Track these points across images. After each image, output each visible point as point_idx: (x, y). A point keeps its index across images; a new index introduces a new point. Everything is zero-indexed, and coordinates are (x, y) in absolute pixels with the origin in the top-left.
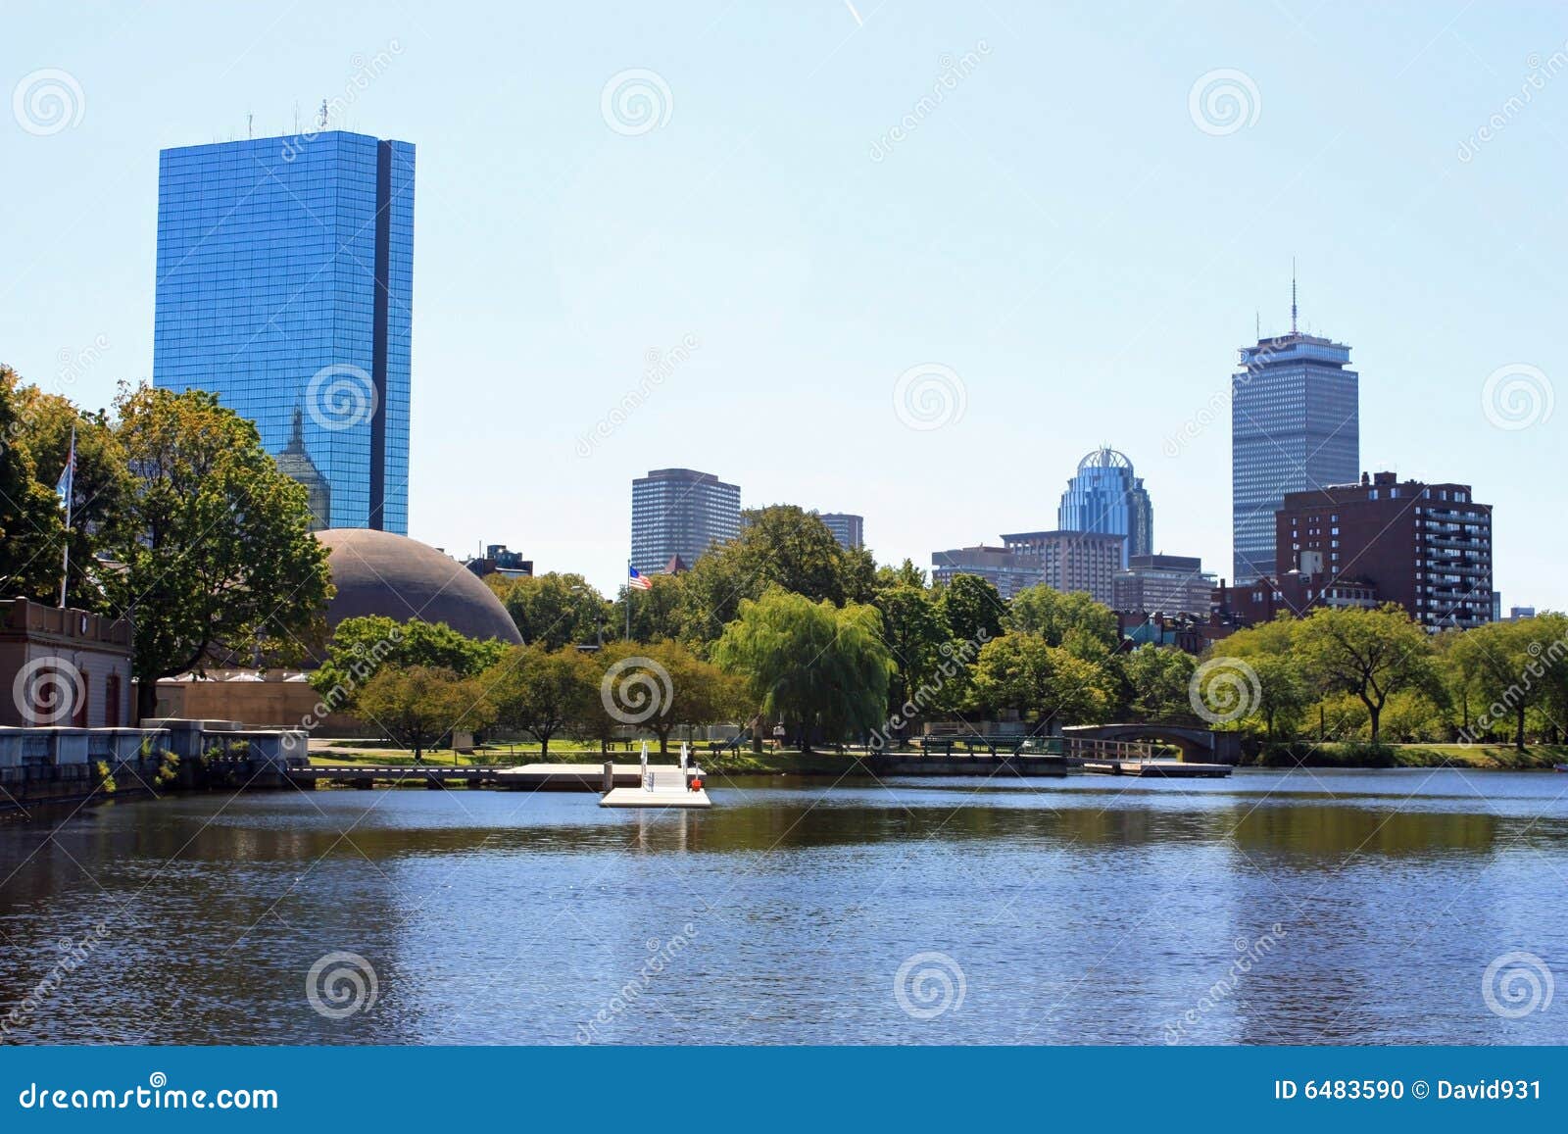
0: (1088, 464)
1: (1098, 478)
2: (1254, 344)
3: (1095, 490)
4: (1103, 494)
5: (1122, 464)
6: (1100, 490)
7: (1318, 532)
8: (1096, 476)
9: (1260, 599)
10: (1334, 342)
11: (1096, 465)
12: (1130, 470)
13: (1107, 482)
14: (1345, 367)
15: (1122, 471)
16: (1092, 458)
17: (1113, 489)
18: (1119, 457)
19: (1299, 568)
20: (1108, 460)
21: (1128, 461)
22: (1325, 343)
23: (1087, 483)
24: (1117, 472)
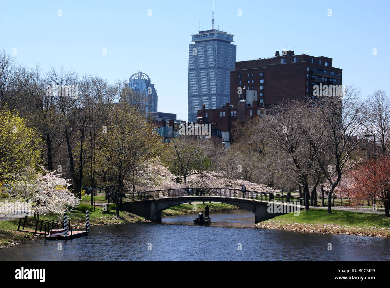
0: (133, 78)
1: (137, 83)
2: (198, 33)
3: (136, 88)
4: (139, 90)
5: (146, 78)
6: (138, 88)
7: (253, 82)
8: (136, 82)
9: (224, 116)
10: (228, 33)
11: (136, 78)
12: (149, 81)
13: (140, 85)
14: (231, 43)
15: (146, 80)
16: (134, 76)
17: (143, 88)
18: (145, 76)
19: (245, 99)
20: (141, 77)
21: (148, 77)
22: (224, 34)
23: (133, 85)
24: (144, 81)
